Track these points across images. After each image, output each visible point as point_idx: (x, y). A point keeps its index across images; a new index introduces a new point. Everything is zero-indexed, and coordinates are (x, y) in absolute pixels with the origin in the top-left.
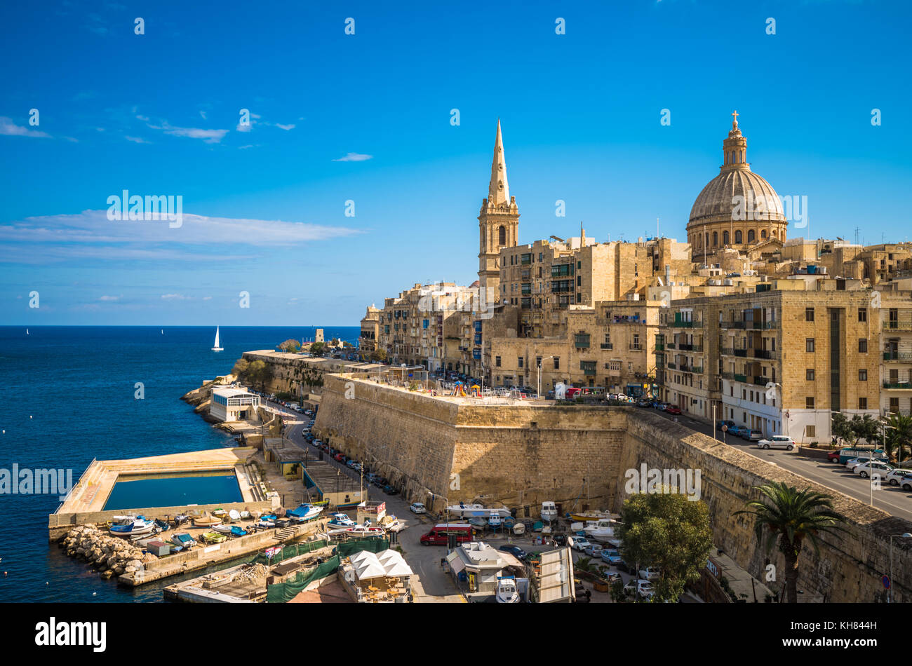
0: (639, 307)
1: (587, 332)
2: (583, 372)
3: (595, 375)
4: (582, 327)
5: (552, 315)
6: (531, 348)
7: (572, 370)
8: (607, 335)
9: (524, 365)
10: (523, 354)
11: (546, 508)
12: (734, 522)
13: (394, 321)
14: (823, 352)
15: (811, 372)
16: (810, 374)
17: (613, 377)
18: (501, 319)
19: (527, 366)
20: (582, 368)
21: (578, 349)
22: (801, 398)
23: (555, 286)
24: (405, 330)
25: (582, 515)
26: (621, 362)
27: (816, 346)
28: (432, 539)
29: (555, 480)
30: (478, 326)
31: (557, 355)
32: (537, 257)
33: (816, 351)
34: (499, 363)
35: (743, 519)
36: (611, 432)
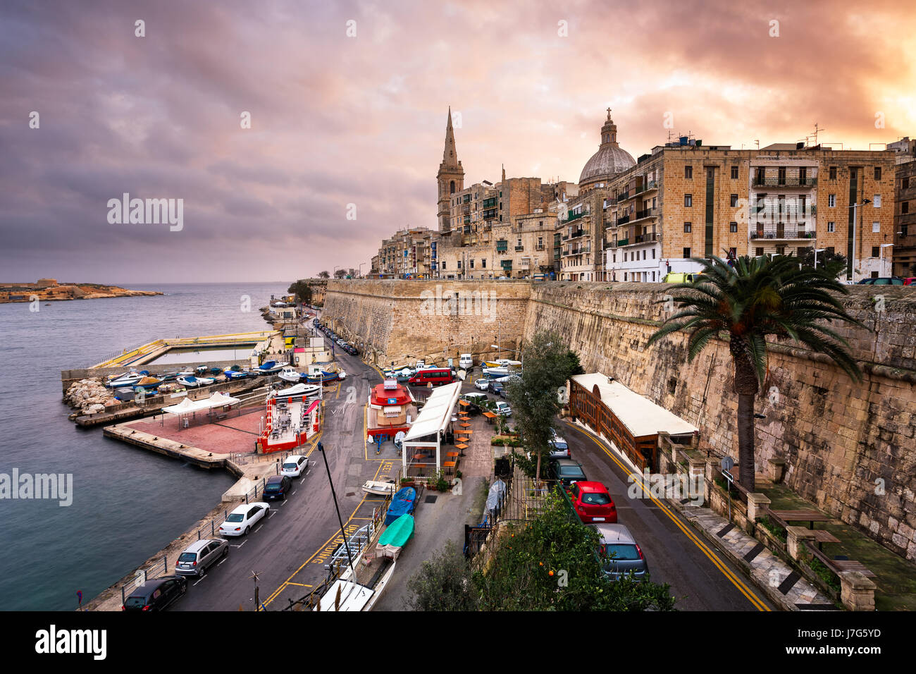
0: (542, 217)
1: (505, 239)
2: (503, 268)
3: (511, 270)
4: (502, 236)
5: (484, 235)
6: (467, 254)
7: (495, 268)
8: (520, 240)
9: (462, 266)
10: (461, 260)
11: (463, 359)
12: (626, 348)
13: (388, 254)
14: (700, 206)
15: (688, 225)
16: (688, 226)
17: (524, 270)
18: (450, 241)
19: (464, 267)
20: (502, 266)
21: (499, 252)
22: (679, 249)
23: (486, 214)
24: (394, 259)
25: (494, 362)
26: (530, 259)
27: (693, 202)
28: (418, 380)
29: (473, 338)
30: (433, 246)
31: (484, 258)
32: (473, 196)
33: (694, 206)
34: (444, 267)
35: (638, 342)
36: (518, 300)
